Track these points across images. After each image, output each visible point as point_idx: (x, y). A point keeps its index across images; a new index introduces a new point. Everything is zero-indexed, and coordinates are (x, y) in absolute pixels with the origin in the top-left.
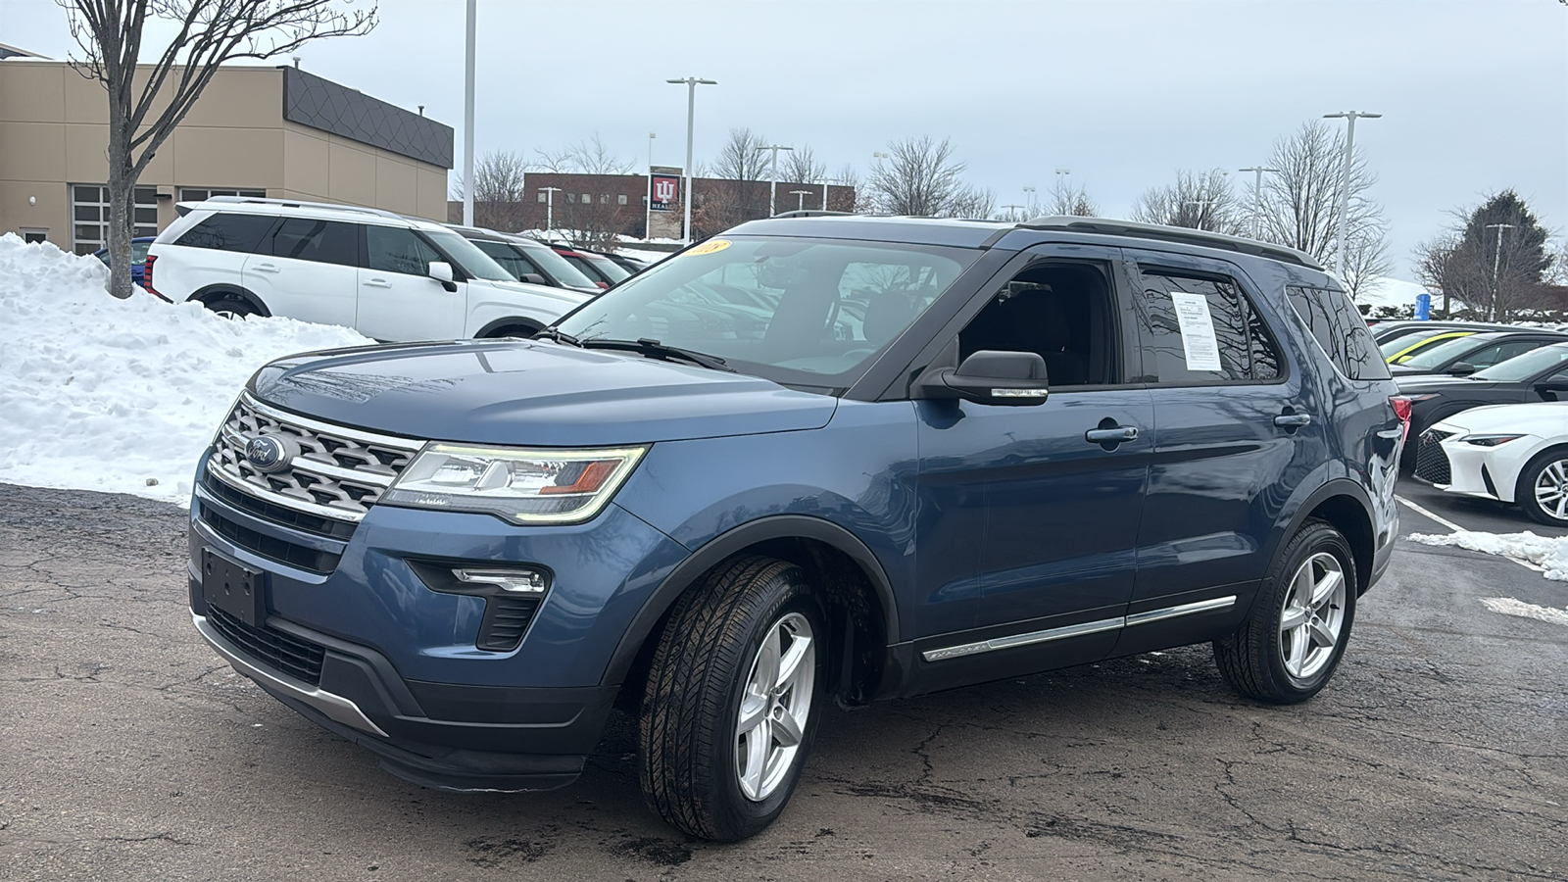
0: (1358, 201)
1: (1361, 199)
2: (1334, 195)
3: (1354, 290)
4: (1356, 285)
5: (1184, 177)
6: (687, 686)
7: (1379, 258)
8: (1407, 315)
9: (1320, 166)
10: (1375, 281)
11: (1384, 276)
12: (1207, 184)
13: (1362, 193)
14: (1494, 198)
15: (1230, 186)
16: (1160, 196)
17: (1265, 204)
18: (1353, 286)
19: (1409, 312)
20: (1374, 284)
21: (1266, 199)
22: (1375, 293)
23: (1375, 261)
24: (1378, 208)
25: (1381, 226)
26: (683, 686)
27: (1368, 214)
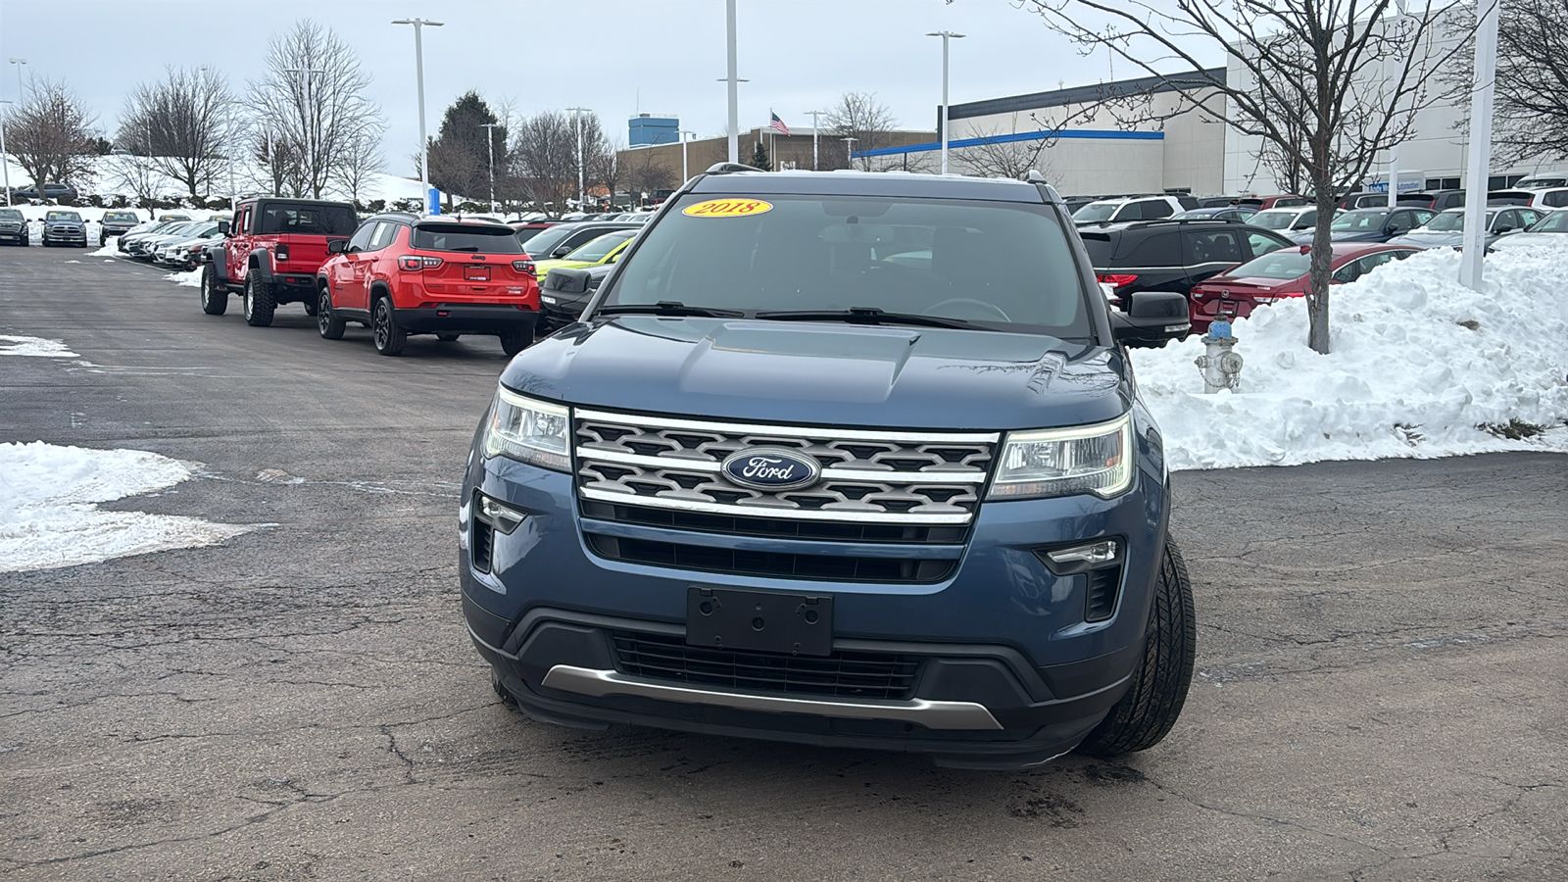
0: (357, 100)
1: (359, 98)
2: (334, 93)
3: (354, 185)
4: (355, 180)
5: (176, 73)
6: (1171, 620)
7: (373, 155)
8: (419, 209)
9: (318, 66)
10: (371, 177)
11: (380, 172)
12: (202, 80)
13: (361, 92)
14: (461, 99)
15: (225, 83)
16: (152, 92)
17: (269, 102)
18: (353, 182)
19: (420, 206)
20: (371, 180)
21: (269, 98)
22: (373, 188)
23: (369, 157)
24: (377, 107)
25: (381, 124)
26: (1167, 619)
27: (368, 113)
